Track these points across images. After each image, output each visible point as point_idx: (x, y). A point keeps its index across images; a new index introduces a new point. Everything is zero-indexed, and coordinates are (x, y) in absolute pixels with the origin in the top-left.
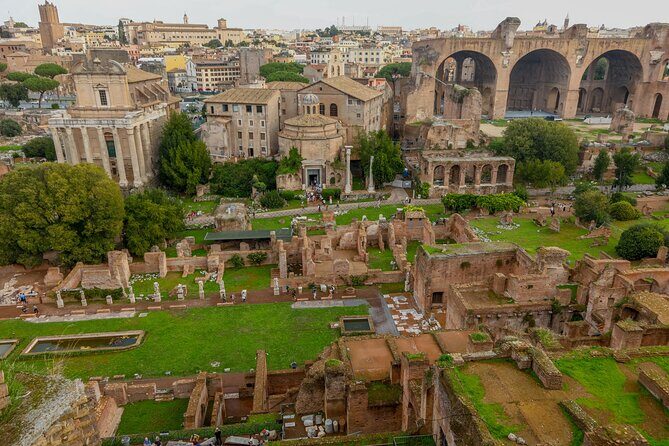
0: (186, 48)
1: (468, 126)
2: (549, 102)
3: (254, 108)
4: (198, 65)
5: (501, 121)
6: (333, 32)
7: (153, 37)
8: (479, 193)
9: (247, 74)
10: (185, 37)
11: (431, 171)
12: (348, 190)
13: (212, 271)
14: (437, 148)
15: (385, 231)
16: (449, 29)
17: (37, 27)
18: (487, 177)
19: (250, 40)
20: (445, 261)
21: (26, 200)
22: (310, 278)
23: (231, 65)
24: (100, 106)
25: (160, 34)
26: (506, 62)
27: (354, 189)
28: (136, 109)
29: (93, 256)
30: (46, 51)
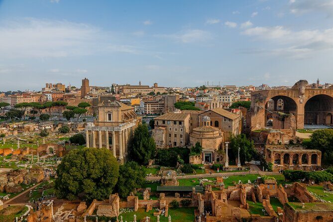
0: (139, 96)
1: (289, 133)
2: (327, 120)
3: (178, 123)
4: (145, 102)
5: (302, 130)
6: (204, 88)
7: (126, 91)
8: (302, 170)
9: (167, 107)
10: (139, 91)
11: (273, 156)
12: (227, 165)
13: (162, 209)
14: (273, 144)
15: (255, 190)
16: (258, 86)
17: (80, 88)
18: (305, 161)
19: (167, 92)
20: (306, 214)
21: (76, 166)
22: (218, 218)
23: (160, 102)
24: (108, 121)
25: (129, 90)
26: (301, 101)
27: (229, 164)
28: (123, 123)
29: (101, 196)
30: (82, 97)
